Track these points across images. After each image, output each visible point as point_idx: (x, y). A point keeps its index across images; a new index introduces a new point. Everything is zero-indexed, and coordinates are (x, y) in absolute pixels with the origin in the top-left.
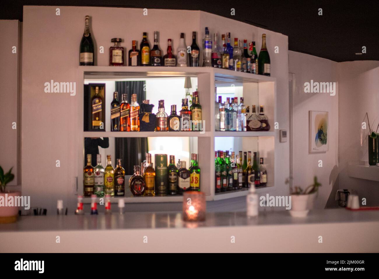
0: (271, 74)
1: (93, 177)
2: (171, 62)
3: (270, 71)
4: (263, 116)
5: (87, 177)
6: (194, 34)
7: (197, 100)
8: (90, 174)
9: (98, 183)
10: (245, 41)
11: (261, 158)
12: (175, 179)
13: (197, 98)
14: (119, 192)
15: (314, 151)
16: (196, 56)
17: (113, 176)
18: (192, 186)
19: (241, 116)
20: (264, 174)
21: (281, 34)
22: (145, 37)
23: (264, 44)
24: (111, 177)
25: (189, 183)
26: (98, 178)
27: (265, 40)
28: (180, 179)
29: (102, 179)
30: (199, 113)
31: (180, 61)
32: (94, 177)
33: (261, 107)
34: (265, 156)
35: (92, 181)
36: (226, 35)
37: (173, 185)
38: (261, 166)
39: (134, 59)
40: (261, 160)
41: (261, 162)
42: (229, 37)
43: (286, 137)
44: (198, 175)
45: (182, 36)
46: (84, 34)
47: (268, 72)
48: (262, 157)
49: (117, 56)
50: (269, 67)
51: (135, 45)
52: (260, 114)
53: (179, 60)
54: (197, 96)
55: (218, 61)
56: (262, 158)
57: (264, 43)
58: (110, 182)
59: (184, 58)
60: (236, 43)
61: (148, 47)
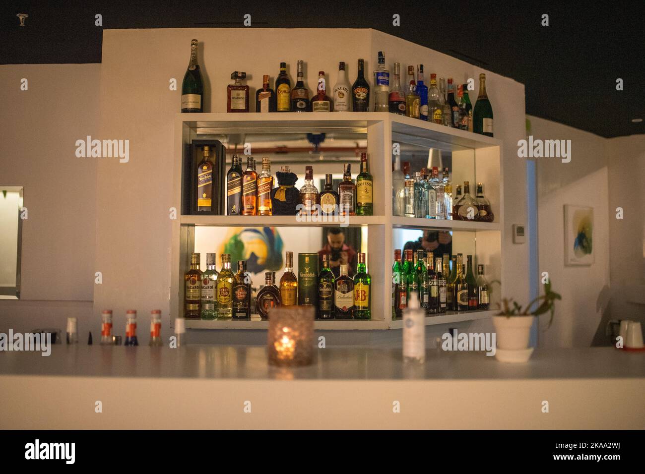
0: (494, 135)
1: (198, 287)
2: (321, 106)
3: (493, 129)
4: (482, 199)
5: (190, 288)
6: (360, 63)
7: (364, 167)
8: (194, 282)
9: (205, 297)
10: (450, 81)
11: (479, 265)
12: (330, 292)
13: (364, 163)
14: (239, 312)
15: (572, 263)
16: (363, 97)
17: (228, 286)
18: (357, 305)
19: (443, 197)
20: (483, 289)
21: (512, 81)
22: (283, 69)
23: (482, 89)
24: (227, 288)
25: (352, 300)
26: (205, 290)
27: (484, 82)
28: (338, 294)
29: (213, 290)
30: (369, 188)
31: (337, 105)
32: (201, 288)
33: (478, 185)
34: (486, 263)
35: (197, 294)
36: (416, 69)
37: (325, 302)
38: (481, 277)
39: (265, 102)
40: (480, 267)
41: (480, 271)
42: (422, 72)
43: (523, 235)
44: (366, 288)
45: (342, 66)
46: (189, 67)
47: (490, 131)
48: (482, 264)
49: (237, 98)
50: (490, 124)
51: (268, 81)
52: (478, 197)
53: (336, 103)
54: (366, 160)
55: (400, 106)
56: (482, 266)
57: (482, 86)
58: (225, 296)
59: (344, 100)
60: (433, 82)
61: (287, 86)
